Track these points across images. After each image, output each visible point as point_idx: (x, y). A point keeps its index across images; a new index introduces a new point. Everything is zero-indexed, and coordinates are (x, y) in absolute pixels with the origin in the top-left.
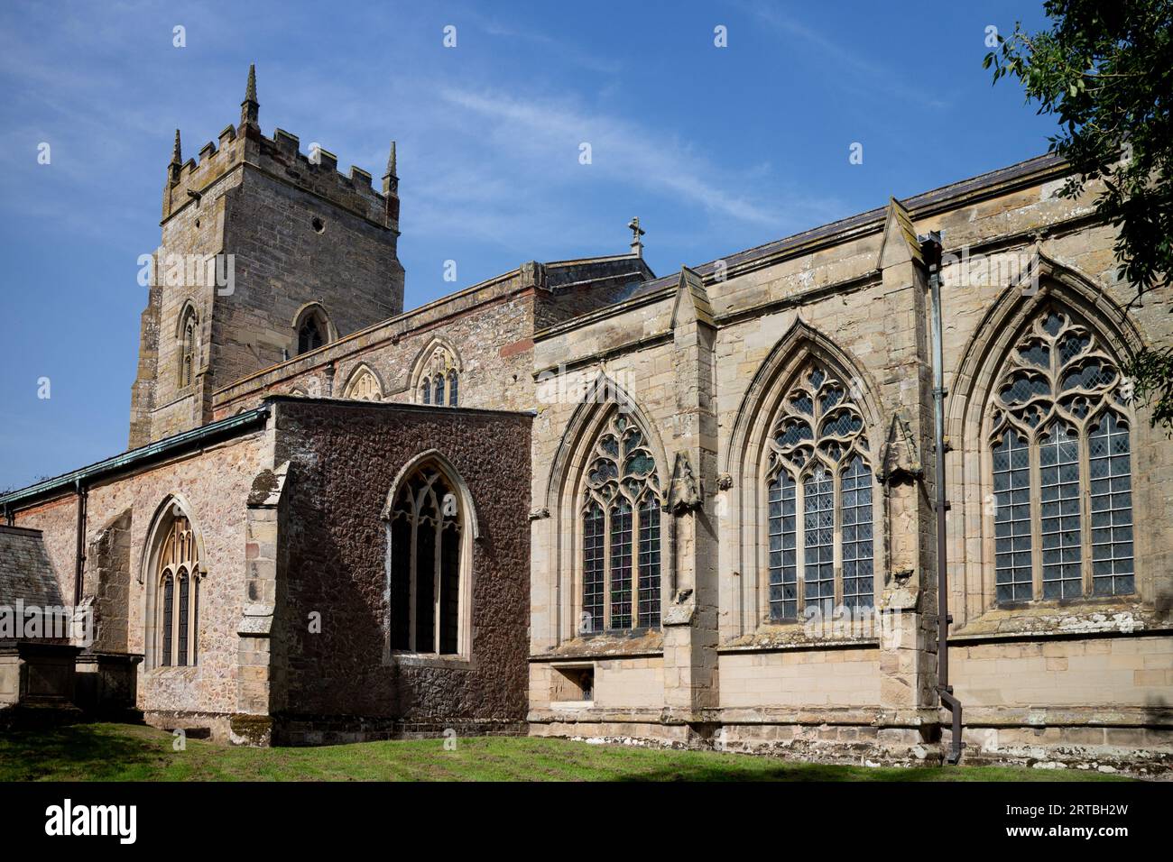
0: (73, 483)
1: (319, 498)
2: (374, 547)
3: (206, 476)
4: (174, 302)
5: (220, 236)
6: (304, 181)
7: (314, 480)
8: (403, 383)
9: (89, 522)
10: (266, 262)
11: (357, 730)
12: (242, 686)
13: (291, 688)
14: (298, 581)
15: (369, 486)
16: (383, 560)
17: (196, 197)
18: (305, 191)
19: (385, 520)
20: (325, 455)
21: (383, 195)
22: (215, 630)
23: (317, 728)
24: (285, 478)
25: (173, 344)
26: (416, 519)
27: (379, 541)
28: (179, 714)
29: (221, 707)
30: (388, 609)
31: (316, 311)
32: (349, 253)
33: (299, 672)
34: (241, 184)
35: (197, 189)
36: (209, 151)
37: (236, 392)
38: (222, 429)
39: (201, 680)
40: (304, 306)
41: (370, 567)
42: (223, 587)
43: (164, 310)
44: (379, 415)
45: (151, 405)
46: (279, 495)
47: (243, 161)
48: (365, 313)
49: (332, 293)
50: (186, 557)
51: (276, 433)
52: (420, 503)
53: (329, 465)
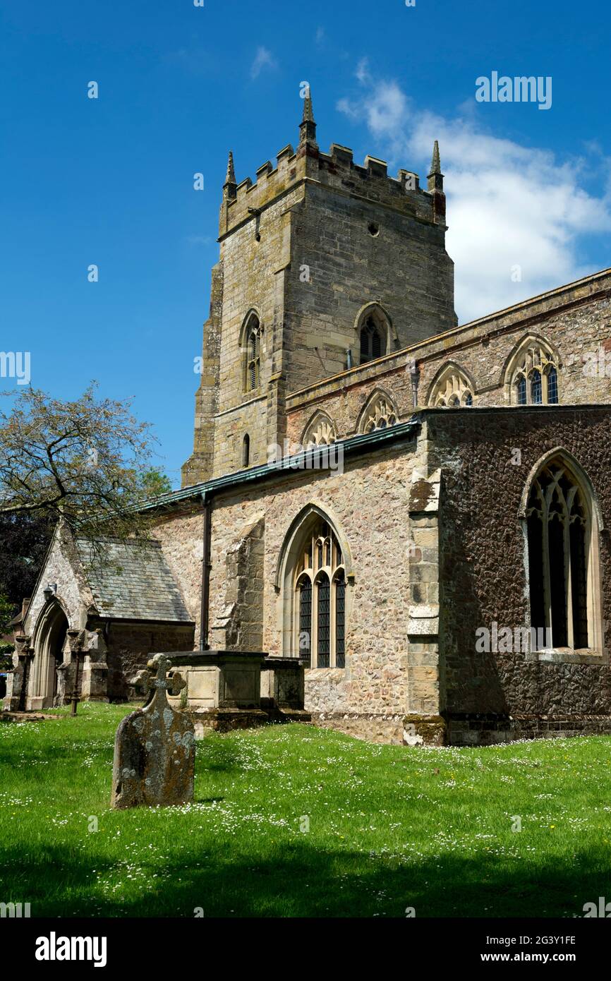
0: (199, 496)
1: (466, 502)
2: (513, 544)
3: (349, 485)
4: (236, 312)
5: (286, 249)
6: (358, 189)
7: (460, 484)
8: (495, 380)
9: (215, 532)
10: (328, 269)
11: (506, 729)
12: (412, 686)
13: (450, 688)
14: (451, 582)
15: (506, 487)
16: (522, 557)
17: (256, 214)
18: (360, 199)
19: (522, 518)
20: (468, 461)
21: (430, 192)
22: (366, 632)
23: (472, 727)
24: (439, 484)
25: (237, 351)
26: (546, 516)
27: (517, 539)
28: (326, 715)
29: (374, 708)
30: (528, 606)
31: (375, 310)
32: (402, 252)
33: (455, 671)
34: (304, 199)
35: (256, 206)
36: (267, 170)
37: (312, 396)
38: (369, 442)
39: (350, 681)
40: (364, 307)
41: (511, 565)
42: (373, 591)
43: (224, 319)
44: (511, 419)
45: (215, 410)
46: (437, 501)
47: (305, 178)
48: (419, 307)
49: (388, 292)
50: (324, 562)
51: (428, 443)
52: (550, 500)
53: (472, 469)
